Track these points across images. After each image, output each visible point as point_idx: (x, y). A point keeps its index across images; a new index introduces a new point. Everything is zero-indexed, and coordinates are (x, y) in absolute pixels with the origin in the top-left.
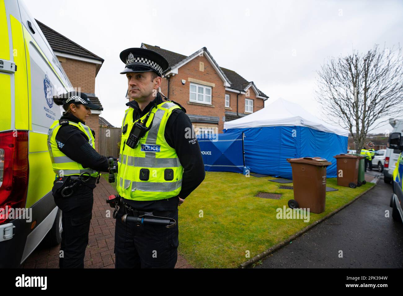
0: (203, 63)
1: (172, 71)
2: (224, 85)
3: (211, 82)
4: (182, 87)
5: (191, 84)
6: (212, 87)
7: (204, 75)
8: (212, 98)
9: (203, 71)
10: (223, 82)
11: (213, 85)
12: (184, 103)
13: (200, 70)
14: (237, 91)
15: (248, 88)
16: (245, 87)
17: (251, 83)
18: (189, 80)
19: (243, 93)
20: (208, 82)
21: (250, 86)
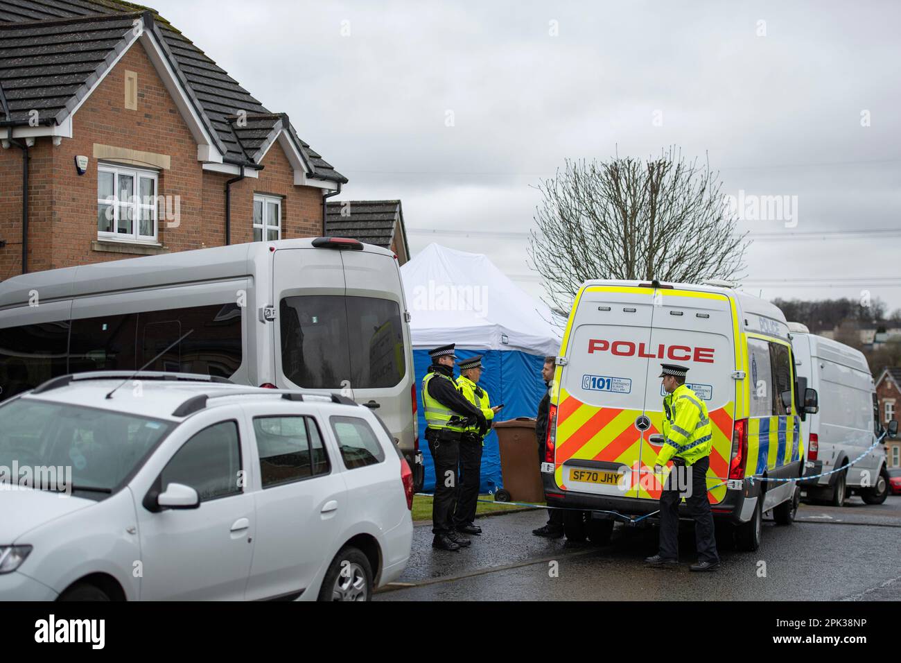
0: (134, 75)
1: (56, 131)
2: (199, 159)
3: (157, 152)
4: (78, 185)
5: (102, 168)
6: (161, 172)
7: (139, 124)
9: (135, 108)
10: (194, 142)
11: (165, 162)
12: (81, 247)
13: (127, 106)
14: (233, 170)
15: (267, 147)
16: (254, 144)
17: (279, 123)
18: (96, 155)
19: (250, 173)
20: (149, 150)
21: (273, 137)
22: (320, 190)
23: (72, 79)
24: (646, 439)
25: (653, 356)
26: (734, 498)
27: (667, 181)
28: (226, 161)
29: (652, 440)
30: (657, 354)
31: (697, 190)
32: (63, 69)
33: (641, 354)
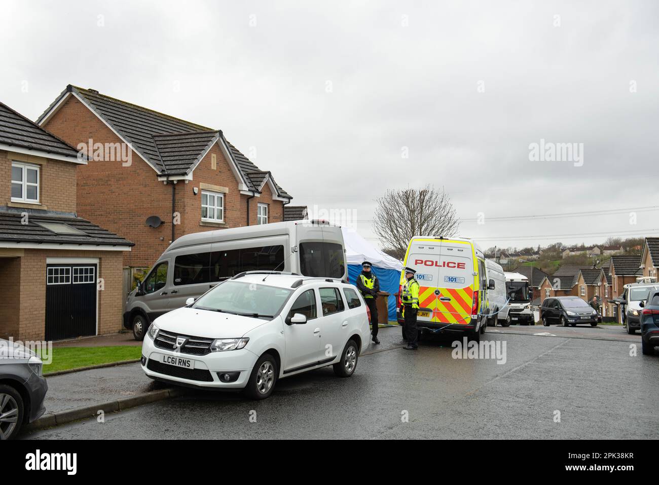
0: (215, 155)
1: (186, 178)
2: (239, 189)
3: (224, 186)
4: (194, 199)
5: (203, 193)
6: (225, 194)
7: (217, 175)
8: (224, 211)
9: (215, 169)
10: (237, 183)
11: (226, 190)
12: (196, 225)
13: (212, 168)
14: (251, 194)
15: (263, 184)
16: (258, 183)
17: (267, 175)
18: (201, 187)
19: (257, 195)
20: (220, 186)
21: (265, 180)
22: (282, 202)
23: (192, 157)
24: (439, 298)
25: (441, 266)
26: (474, 322)
27: (427, 198)
28: (249, 190)
29: (441, 299)
30: (442, 265)
31: (439, 201)
32: (188, 153)
33: (436, 265)
